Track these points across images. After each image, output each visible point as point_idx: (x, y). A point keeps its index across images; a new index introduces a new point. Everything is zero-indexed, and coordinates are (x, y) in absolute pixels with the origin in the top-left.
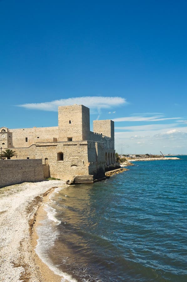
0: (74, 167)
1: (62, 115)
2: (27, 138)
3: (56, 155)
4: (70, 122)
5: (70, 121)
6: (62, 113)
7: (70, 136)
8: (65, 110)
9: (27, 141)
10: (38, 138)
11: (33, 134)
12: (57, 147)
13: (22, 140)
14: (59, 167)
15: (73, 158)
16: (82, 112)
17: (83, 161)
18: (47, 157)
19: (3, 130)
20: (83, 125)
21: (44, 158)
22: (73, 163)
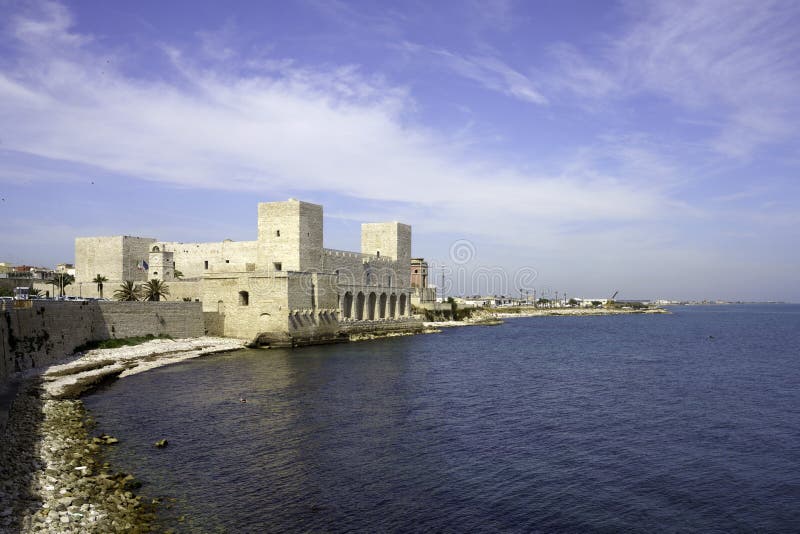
0: (265, 318)
2: (207, 262)
3: (237, 296)
5: (278, 232)
6: (264, 216)
7: (278, 261)
8: (269, 210)
9: (207, 267)
10: (228, 262)
11: (219, 254)
12: (238, 282)
13: (198, 265)
14: (241, 318)
16: (300, 214)
17: (280, 306)
18: (222, 299)
19: (155, 248)
20: (301, 240)
21: (218, 300)
22: (265, 310)
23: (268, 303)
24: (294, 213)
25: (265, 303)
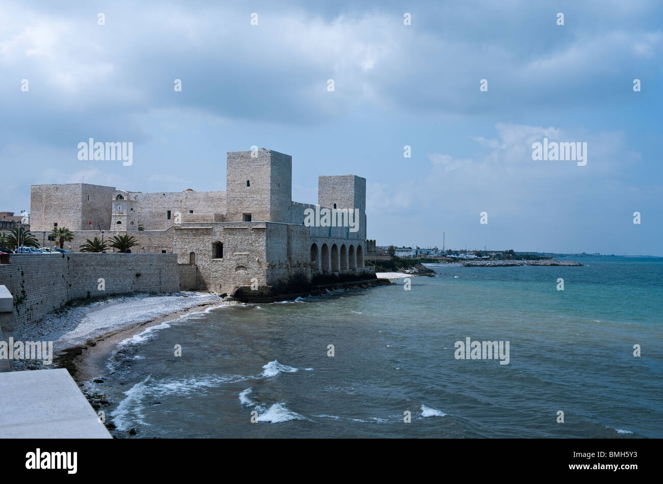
0: (241, 271)
1: (235, 170)
2: (169, 212)
3: (210, 247)
4: (248, 185)
5: (248, 182)
6: (233, 166)
7: (247, 212)
8: (239, 160)
9: (169, 218)
10: (191, 211)
11: (182, 204)
12: (212, 233)
13: (161, 215)
14: (214, 270)
15: (240, 253)
16: (271, 164)
17: (257, 259)
18: (194, 251)
19: (119, 197)
20: (272, 190)
21: (189, 252)
22: (240, 263)
23: (244, 255)
24: (265, 162)
25: (241, 255)
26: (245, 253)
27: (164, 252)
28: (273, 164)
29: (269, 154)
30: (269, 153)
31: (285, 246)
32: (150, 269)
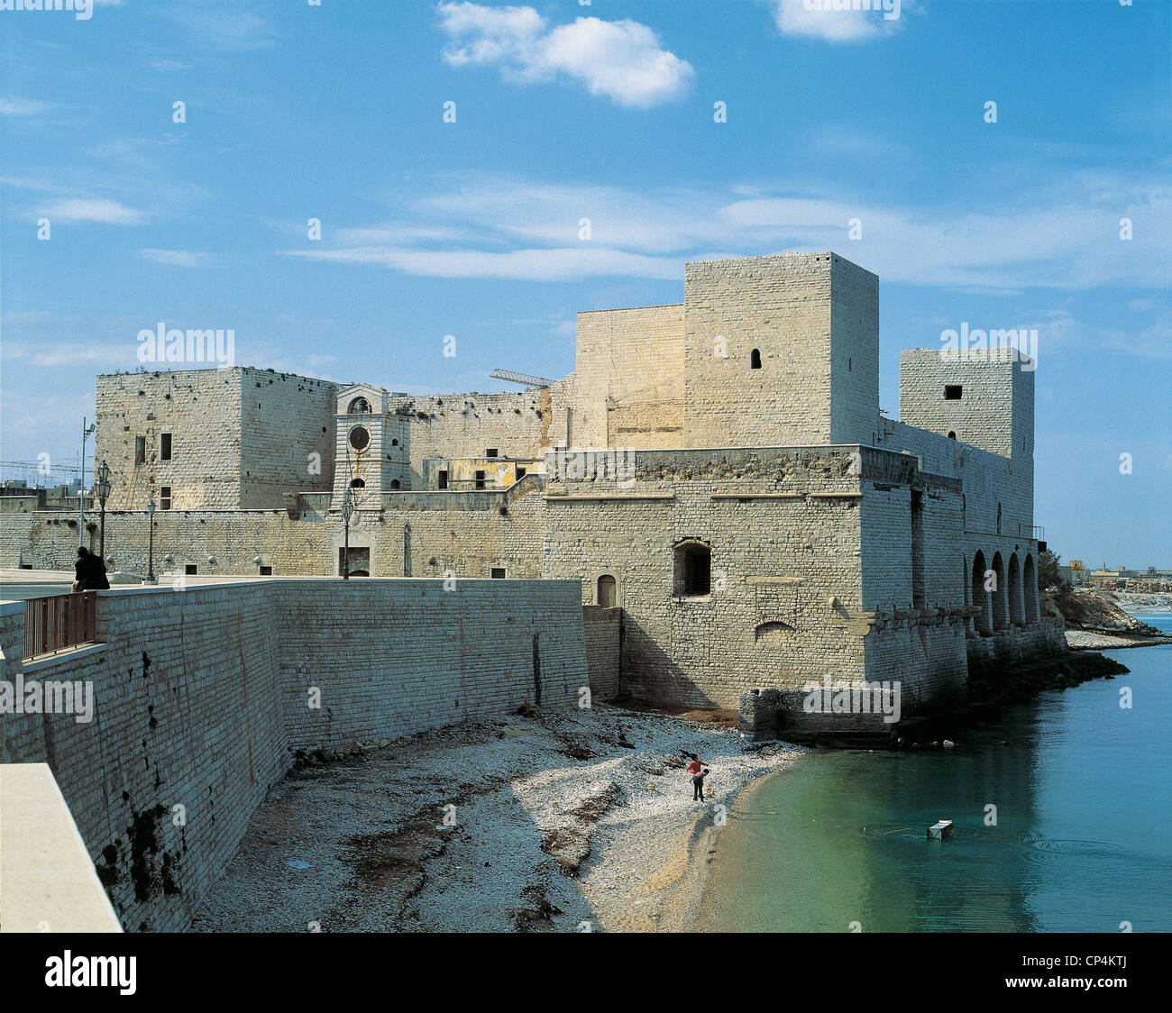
0: (776, 638)
1: (711, 316)
3: (668, 561)
4: (756, 363)
5: (756, 354)
6: (706, 303)
8: (724, 285)
12: (673, 512)
14: (680, 634)
15: (769, 580)
16: (832, 295)
17: (831, 600)
18: (611, 571)
19: (358, 406)
20: (833, 377)
21: (598, 572)
22: (775, 610)
23: (786, 585)
24: (809, 292)
25: (772, 584)
26: (787, 579)
27: (498, 573)
28: (835, 296)
29: (826, 266)
30: (823, 262)
31: (906, 556)
32: (509, 635)
